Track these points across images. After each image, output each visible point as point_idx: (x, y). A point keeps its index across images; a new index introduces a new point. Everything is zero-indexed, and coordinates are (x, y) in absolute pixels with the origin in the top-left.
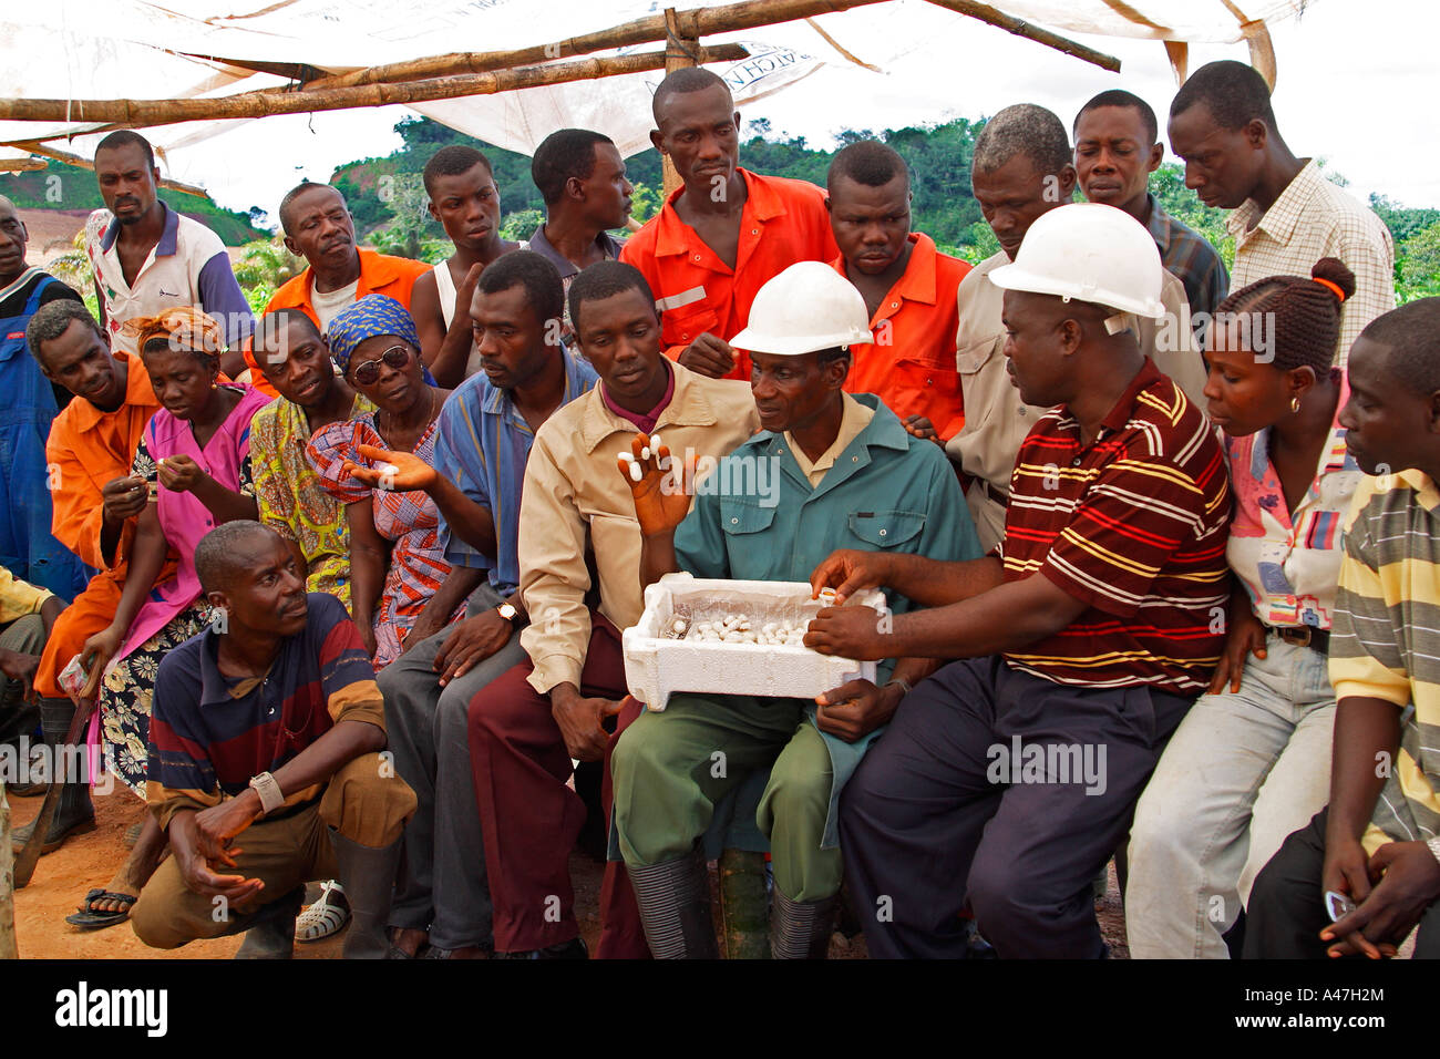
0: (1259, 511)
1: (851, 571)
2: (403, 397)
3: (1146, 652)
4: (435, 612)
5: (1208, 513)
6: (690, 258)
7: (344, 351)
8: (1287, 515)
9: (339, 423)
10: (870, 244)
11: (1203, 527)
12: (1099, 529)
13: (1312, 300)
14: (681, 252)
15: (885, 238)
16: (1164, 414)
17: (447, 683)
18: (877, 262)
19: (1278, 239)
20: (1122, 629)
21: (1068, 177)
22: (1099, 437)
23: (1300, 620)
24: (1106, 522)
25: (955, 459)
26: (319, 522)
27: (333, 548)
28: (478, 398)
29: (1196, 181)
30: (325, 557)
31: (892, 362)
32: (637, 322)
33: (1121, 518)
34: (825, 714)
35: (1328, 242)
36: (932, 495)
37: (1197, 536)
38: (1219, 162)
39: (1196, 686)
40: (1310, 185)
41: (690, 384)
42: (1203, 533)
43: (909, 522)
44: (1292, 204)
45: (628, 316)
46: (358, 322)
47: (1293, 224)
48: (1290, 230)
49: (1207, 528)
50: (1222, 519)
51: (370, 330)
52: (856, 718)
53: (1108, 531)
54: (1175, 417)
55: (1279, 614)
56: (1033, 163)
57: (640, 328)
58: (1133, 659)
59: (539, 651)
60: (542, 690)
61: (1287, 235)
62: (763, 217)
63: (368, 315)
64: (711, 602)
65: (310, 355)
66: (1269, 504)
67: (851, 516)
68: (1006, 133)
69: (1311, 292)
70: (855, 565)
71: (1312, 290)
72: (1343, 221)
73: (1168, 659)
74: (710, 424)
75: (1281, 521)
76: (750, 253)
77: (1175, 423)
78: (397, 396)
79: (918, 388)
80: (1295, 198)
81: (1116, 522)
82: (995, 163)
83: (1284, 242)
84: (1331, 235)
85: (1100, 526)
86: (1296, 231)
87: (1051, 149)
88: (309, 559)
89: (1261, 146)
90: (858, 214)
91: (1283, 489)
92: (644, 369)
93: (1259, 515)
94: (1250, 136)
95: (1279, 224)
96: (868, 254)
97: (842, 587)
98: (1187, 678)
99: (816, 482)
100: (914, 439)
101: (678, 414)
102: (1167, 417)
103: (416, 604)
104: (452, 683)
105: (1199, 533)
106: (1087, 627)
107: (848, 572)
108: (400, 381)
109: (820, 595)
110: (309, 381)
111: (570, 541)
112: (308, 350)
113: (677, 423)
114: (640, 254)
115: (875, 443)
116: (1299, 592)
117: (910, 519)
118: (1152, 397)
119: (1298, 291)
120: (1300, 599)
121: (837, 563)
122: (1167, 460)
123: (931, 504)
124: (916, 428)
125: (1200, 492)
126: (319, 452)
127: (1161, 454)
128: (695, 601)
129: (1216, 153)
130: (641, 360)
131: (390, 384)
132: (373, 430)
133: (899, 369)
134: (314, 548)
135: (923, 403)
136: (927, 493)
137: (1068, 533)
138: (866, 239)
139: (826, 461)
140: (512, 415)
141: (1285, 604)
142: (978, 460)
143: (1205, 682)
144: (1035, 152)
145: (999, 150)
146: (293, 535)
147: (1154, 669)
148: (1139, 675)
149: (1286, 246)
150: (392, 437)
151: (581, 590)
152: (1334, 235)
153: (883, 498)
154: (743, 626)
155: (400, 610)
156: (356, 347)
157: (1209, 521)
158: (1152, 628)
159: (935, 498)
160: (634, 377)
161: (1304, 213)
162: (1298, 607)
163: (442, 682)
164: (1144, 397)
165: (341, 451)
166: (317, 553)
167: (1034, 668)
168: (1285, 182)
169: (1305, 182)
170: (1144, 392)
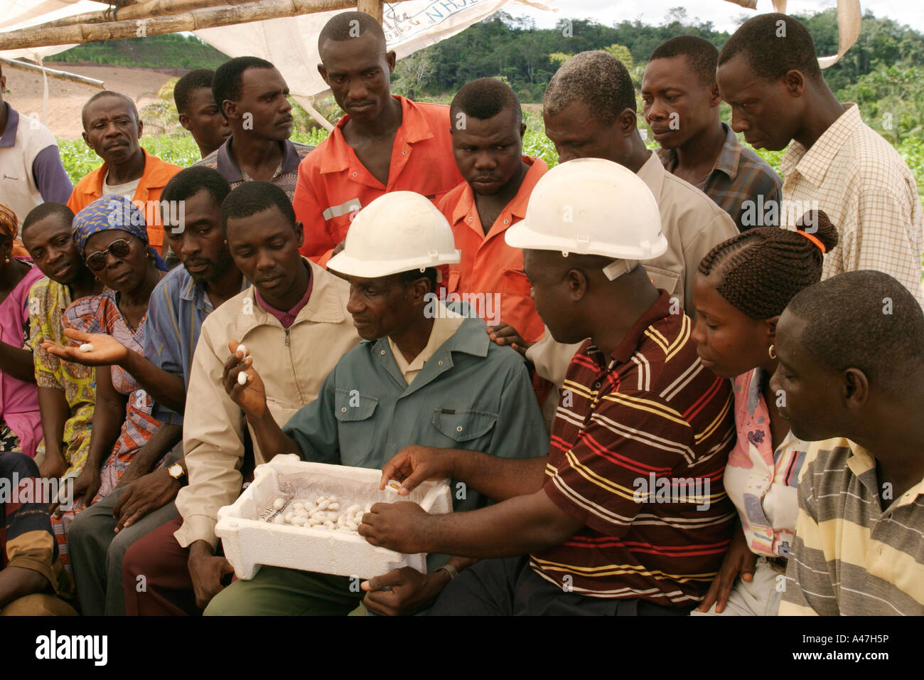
0: (749, 444)
1: (416, 466)
2: (126, 281)
3: (641, 567)
4: (141, 462)
5: (697, 443)
6: (349, 174)
7: (80, 243)
8: (771, 451)
9: (89, 297)
10: (480, 169)
11: (693, 455)
12: (592, 455)
13: (786, 254)
14: (342, 169)
15: (493, 164)
16: (662, 349)
17: (120, 530)
18: (487, 184)
19: (812, 181)
20: (620, 545)
21: (629, 120)
22: (610, 366)
23: (776, 552)
24: (598, 449)
25: (530, 364)
26: (79, 376)
27: (89, 398)
28: (179, 286)
29: (741, 125)
30: (81, 405)
31: (501, 271)
32: (273, 238)
33: (609, 446)
34: (370, 598)
35: (848, 188)
36: (504, 397)
37: (688, 464)
38: (759, 108)
39: (690, 600)
40: (846, 131)
41: (327, 286)
42: (694, 461)
43: (483, 420)
44: (827, 148)
45: (266, 232)
46: (90, 219)
47: (826, 167)
48: (823, 172)
49: (698, 456)
50: (717, 448)
51: (99, 225)
52: (392, 605)
53: (598, 458)
54: (669, 354)
55: (759, 543)
56: (590, 109)
57: (277, 242)
58: (631, 572)
59: (187, 510)
60: (184, 544)
61: (820, 178)
62: (413, 140)
63: (99, 213)
64: (310, 483)
65: (64, 242)
66: (756, 438)
67: (435, 412)
68: (569, 80)
69: (786, 246)
70: (420, 461)
71: (789, 244)
72: (863, 169)
73: (664, 574)
74: (339, 321)
75: (764, 457)
76: (400, 171)
77: (668, 359)
78: (120, 280)
79: (520, 295)
80: (831, 143)
81: (604, 449)
82: (556, 107)
83: (817, 184)
84: (851, 182)
85: (593, 452)
86: (828, 174)
87: (609, 96)
88: (71, 405)
89: (799, 95)
90: (469, 143)
91: (771, 426)
92: (282, 276)
93: (748, 449)
94: (789, 86)
95: (813, 167)
96: (479, 178)
97: (406, 481)
98: (680, 593)
99: (410, 379)
100: (494, 346)
101: (314, 312)
102: (663, 351)
103: (133, 452)
104: (124, 530)
105: (689, 461)
106: (589, 540)
107: (413, 467)
108: (123, 269)
109: (386, 487)
110: (61, 264)
111: (223, 415)
112: (61, 238)
113: (312, 320)
114: (312, 169)
115: (457, 349)
116: (776, 526)
117: (485, 418)
118: (657, 332)
119: (773, 245)
120: (777, 532)
121: (404, 458)
122: (653, 395)
123: (502, 405)
124: (498, 337)
125: (687, 424)
126: (69, 321)
127: (647, 389)
128: (297, 480)
129: (755, 101)
130: (279, 268)
131: (114, 271)
132: (114, 304)
133: (506, 278)
134: (73, 397)
135: (526, 309)
136: (499, 395)
137: (570, 455)
138: (477, 165)
139: (418, 363)
140: (202, 301)
141: (765, 534)
142: (544, 368)
143: (700, 596)
144: (593, 99)
145: (560, 95)
146: (59, 385)
147: (648, 583)
148: (634, 586)
149: (819, 187)
150: (127, 311)
151: (235, 456)
152: (855, 181)
153: (462, 399)
154: (331, 507)
155: (121, 456)
156: (87, 240)
157: (701, 449)
158: (647, 545)
159: (507, 399)
160: (273, 283)
161: (837, 158)
162: (775, 539)
163: (116, 529)
164: (650, 331)
165: (86, 321)
166: (75, 402)
167: (547, 573)
168: (824, 126)
169: (841, 128)
170: (651, 328)
